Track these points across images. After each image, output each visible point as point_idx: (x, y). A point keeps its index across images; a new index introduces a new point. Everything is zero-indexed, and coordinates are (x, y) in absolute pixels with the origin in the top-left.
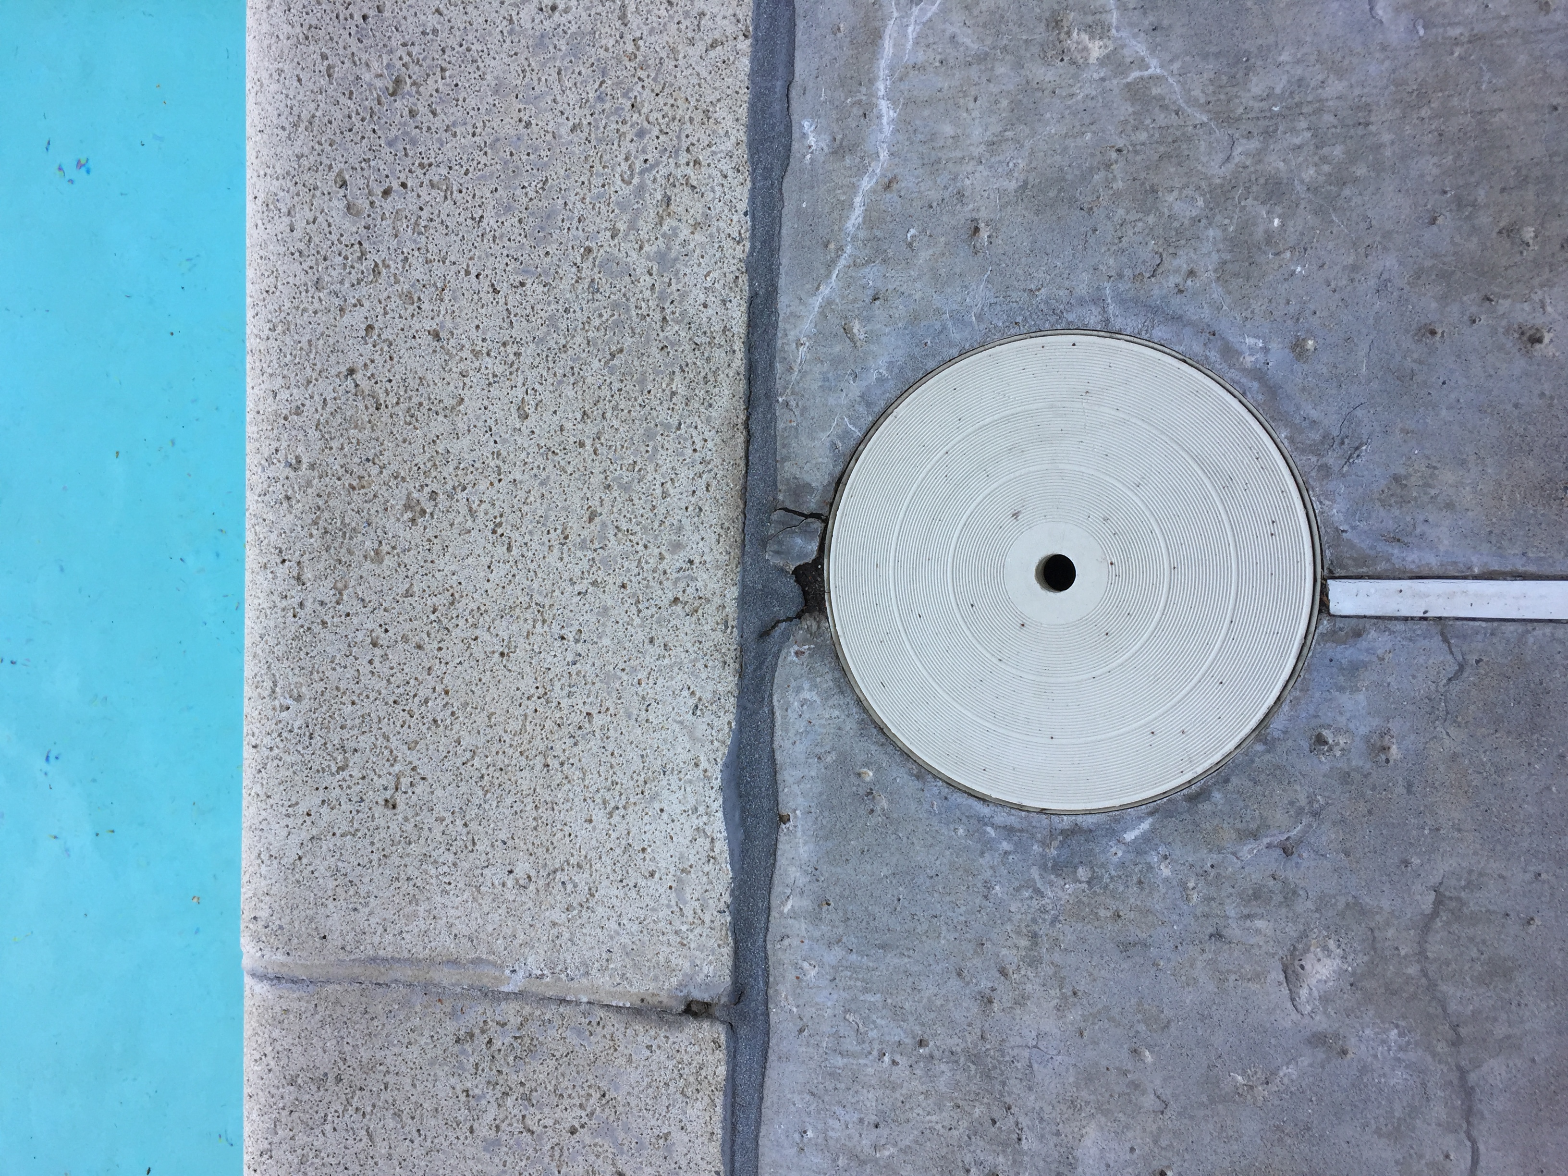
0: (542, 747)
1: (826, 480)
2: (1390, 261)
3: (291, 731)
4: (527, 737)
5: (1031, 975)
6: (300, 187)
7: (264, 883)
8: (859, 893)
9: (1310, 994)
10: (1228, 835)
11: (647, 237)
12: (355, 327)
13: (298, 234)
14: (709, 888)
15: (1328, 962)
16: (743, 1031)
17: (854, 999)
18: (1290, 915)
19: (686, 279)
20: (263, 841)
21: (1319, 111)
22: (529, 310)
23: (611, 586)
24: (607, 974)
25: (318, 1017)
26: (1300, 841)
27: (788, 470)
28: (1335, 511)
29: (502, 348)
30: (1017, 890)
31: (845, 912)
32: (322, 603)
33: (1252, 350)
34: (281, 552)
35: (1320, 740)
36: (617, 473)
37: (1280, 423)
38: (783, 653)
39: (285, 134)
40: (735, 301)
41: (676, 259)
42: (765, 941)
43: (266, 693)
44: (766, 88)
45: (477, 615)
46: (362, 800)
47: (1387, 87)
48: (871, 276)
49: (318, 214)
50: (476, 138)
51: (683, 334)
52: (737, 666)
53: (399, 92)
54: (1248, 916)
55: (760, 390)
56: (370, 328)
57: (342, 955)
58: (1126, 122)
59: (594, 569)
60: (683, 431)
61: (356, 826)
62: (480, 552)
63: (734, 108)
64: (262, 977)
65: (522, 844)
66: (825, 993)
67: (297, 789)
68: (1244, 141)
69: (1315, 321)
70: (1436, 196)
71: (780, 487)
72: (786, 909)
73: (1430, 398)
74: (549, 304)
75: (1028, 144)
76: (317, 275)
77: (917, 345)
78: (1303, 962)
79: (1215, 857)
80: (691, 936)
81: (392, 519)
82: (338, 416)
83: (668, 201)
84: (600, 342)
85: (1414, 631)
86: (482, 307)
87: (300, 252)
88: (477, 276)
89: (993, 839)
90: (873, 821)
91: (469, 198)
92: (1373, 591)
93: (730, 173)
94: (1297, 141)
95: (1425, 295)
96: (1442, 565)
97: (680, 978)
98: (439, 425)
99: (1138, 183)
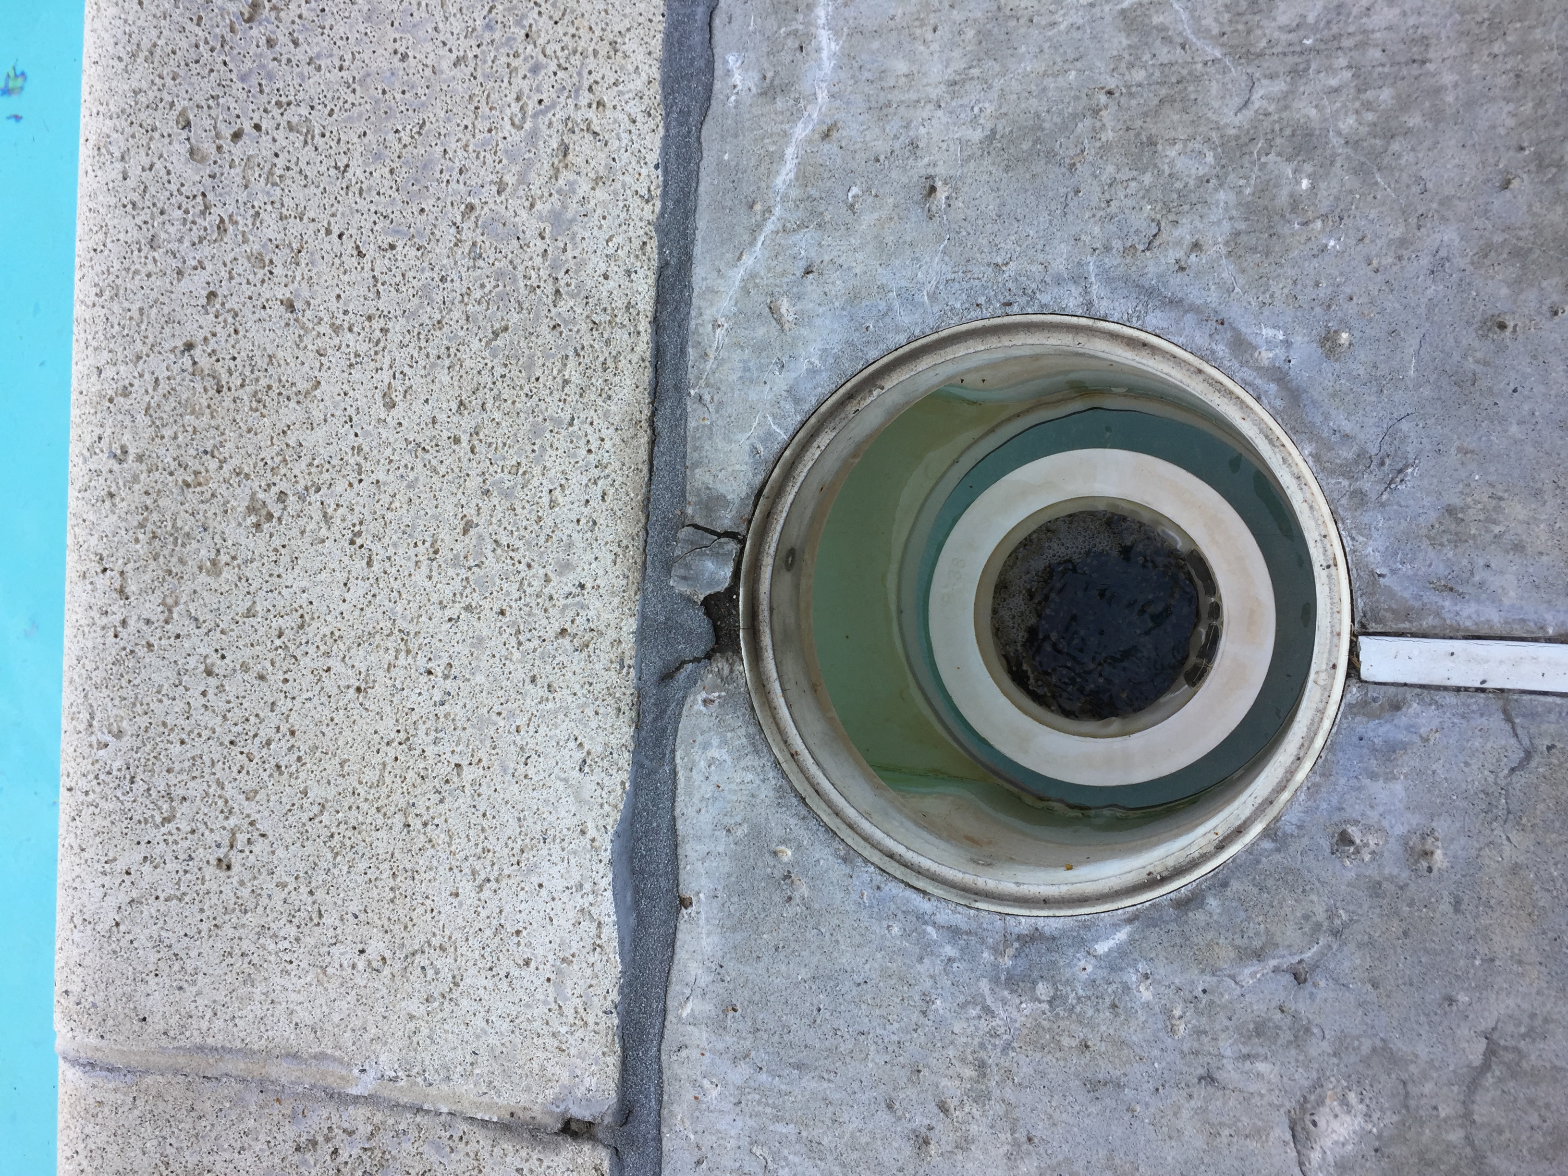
0: (402, 804)
1: (744, 491)
2: (1449, 235)
3: (109, 773)
4: (384, 790)
5: (977, 1114)
6: (136, 127)
7: (76, 952)
8: (772, 999)
9: (1324, 1159)
10: (1225, 954)
11: (539, 192)
12: (195, 294)
13: (131, 183)
14: (594, 982)
15: (1347, 1119)
16: (631, 1158)
17: (763, 1129)
18: (1301, 1058)
19: (584, 244)
20: (77, 901)
21: (1361, 46)
22: (399, 278)
23: (487, 611)
24: (471, 1080)
25: (136, 1112)
26: (1315, 967)
27: (700, 478)
28: (1370, 549)
29: (367, 323)
30: (963, 1006)
31: (754, 1021)
32: (148, 622)
33: (1270, 344)
34: (101, 559)
35: (1345, 839)
36: (498, 476)
37: (1304, 436)
38: (689, 700)
39: (122, 65)
40: (641, 273)
41: (572, 221)
42: (659, 1050)
43: (82, 727)
44: (684, 15)
45: (330, 641)
46: (191, 858)
47: (1451, 14)
48: (803, 244)
49: (155, 160)
50: (343, 73)
51: (579, 310)
52: (634, 714)
53: (257, 18)
54: (1248, 1057)
55: (668, 380)
56: (212, 295)
57: (164, 1041)
58: (1120, 58)
59: (468, 590)
60: (576, 428)
61: (183, 888)
62: (335, 565)
63: (646, 39)
64: (75, 1062)
65: (376, 918)
66: (729, 1118)
67: (115, 842)
68: (1265, 82)
69: (1351, 309)
70: (1511, 153)
71: (690, 498)
72: (685, 1013)
73: (1495, 409)
74: (423, 270)
75: (998, 84)
76: (152, 232)
77: (857, 330)
78: (1316, 1118)
79: (1208, 980)
80: (571, 1040)
81: (234, 524)
82: (172, 399)
83: (565, 150)
84: (481, 317)
85: (1468, 706)
86: (345, 273)
87: (134, 205)
88: (340, 236)
89: (935, 942)
90: (790, 911)
91: (334, 144)
92: (1416, 653)
93: (640, 118)
94: (1334, 82)
95: (1493, 278)
96: (1506, 623)
97: (557, 1090)
98: (291, 413)
99: (1132, 133)
